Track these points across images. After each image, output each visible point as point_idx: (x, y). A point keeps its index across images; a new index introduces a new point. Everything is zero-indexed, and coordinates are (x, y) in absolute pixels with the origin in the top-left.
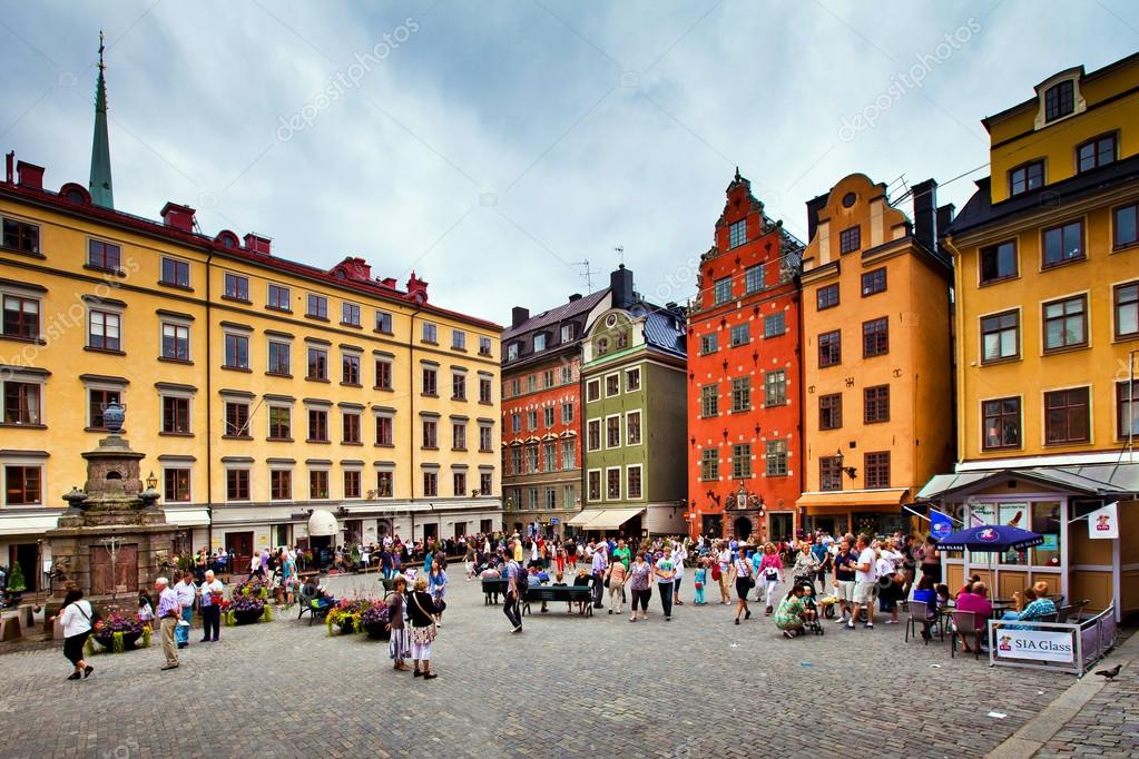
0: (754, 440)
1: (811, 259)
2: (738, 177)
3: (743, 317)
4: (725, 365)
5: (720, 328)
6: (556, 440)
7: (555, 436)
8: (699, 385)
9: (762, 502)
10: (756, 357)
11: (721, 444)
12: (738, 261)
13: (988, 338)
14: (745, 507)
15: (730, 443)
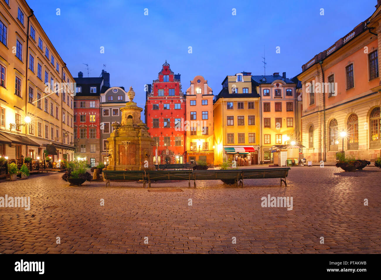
0: (171, 136)
1: (189, 92)
2: (166, 63)
3: (167, 102)
4: (162, 114)
5: (160, 103)
6: (86, 127)
7: (87, 126)
8: (152, 118)
9: (174, 153)
10: (172, 113)
11: (160, 136)
12: (166, 86)
13: (228, 120)
14: (168, 154)
15: (163, 136)
